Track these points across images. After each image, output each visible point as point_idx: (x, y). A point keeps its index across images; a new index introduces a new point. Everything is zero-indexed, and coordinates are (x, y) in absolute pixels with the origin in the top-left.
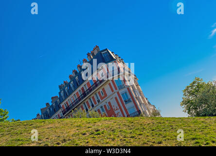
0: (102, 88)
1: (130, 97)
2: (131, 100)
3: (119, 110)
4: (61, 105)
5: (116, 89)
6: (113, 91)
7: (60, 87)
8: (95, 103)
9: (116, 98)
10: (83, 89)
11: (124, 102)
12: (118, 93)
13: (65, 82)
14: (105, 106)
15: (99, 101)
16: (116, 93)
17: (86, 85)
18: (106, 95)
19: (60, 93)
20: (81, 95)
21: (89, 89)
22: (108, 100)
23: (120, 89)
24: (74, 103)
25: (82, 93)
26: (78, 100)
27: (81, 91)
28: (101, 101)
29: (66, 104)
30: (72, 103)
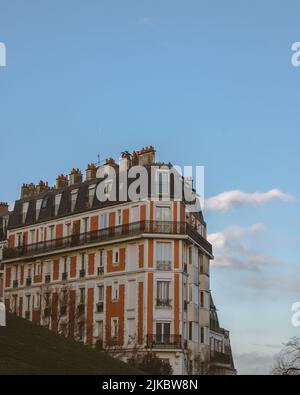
0: (123, 246)
1: (172, 296)
2: (172, 303)
3: (135, 314)
4: (9, 234)
5: (151, 265)
6: (141, 264)
7: (26, 189)
8: (91, 271)
9: (141, 285)
10: (77, 225)
11: (155, 303)
12: (151, 276)
13: (42, 184)
14: (109, 288)
15: (101, 271)
16: (146, 275)
17: (89, 221)
18: (122, 266)
19: (19, 205)
20: (68, 237)
21: (91, 232)
22: (121, 280)
23: (158, 269)
24: (42, 245)
25: (70, 234)
26: (54, 243)
27: (71, 226)
28: (105, 273)
29: (22, 238)
30: (37, 243)
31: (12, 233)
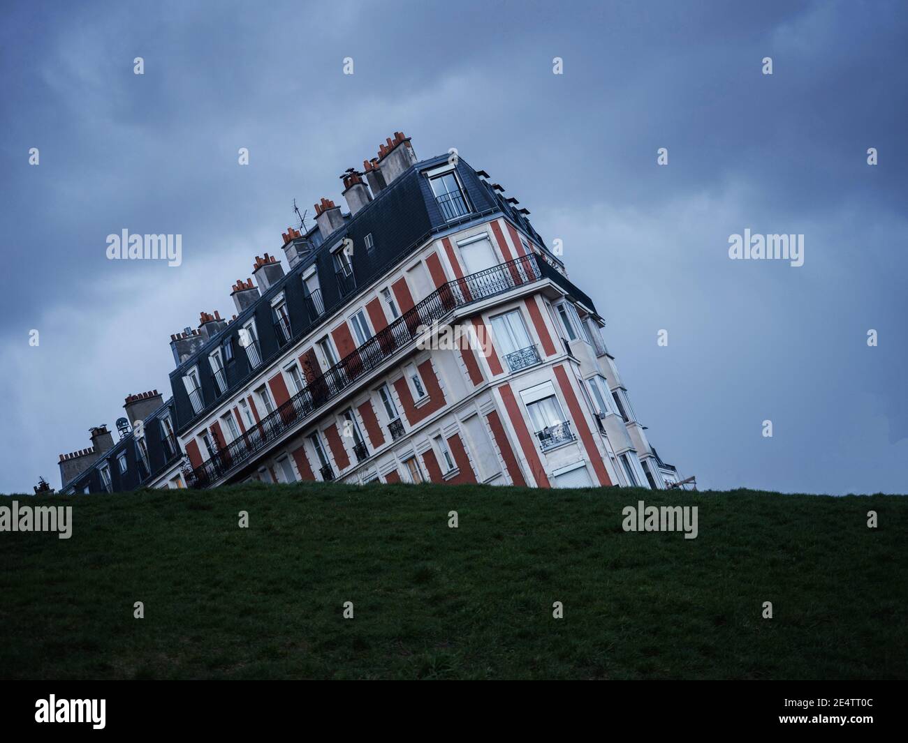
2: (573, 429)
4: (182, 443)
5: (496, 369)
8: (377, 440)
9: (493, 418)
10: (310, 360)
11: (537, 443)
12: (506, 391)
13: (206, 319)
14: (429, 455)
15: (396, 428)
16: (496, 393)
17: (332, 344)
18: (437, 399)
19: (176, 379)
20: (301, 393)
21: (344, 362)
22: (446, 428)
23: (515, 371)
24: (257, 433)
25: (304, 385)
26: (278, 417)
27: (300, 369)
28: (408, 428)
30: (245, 435)
31: (189, 439)
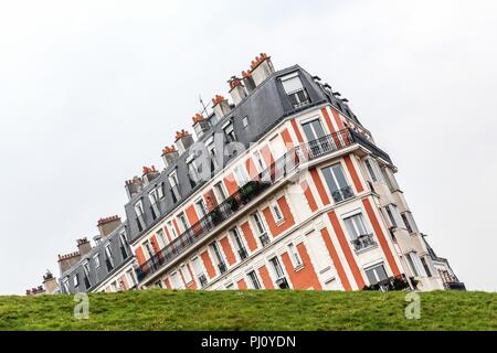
1: (370, 229)
3: (333, 273)
4: (133, 249)
5: (326, 201)
7: (131, 186)
8: (253, 245)
9: (324, 232)
11: (352, 247)
12: (332, 215)
13: (146, 171)
14: (285, 255)
15: (264, 239)
16: (326, 216)
17: (224, 186)
18: (289, 220)
19: (129, 207)
20: (206, 217)
21: (232, 198)
22: (296, 238)
23: (337, 202)
24: (178, 243)
25: (207, 212)
26: (192, 232)
27: (204, 202)
28: (272, 239)
29: (151, 246)
30: (171, 244)
31: (137, 246)
